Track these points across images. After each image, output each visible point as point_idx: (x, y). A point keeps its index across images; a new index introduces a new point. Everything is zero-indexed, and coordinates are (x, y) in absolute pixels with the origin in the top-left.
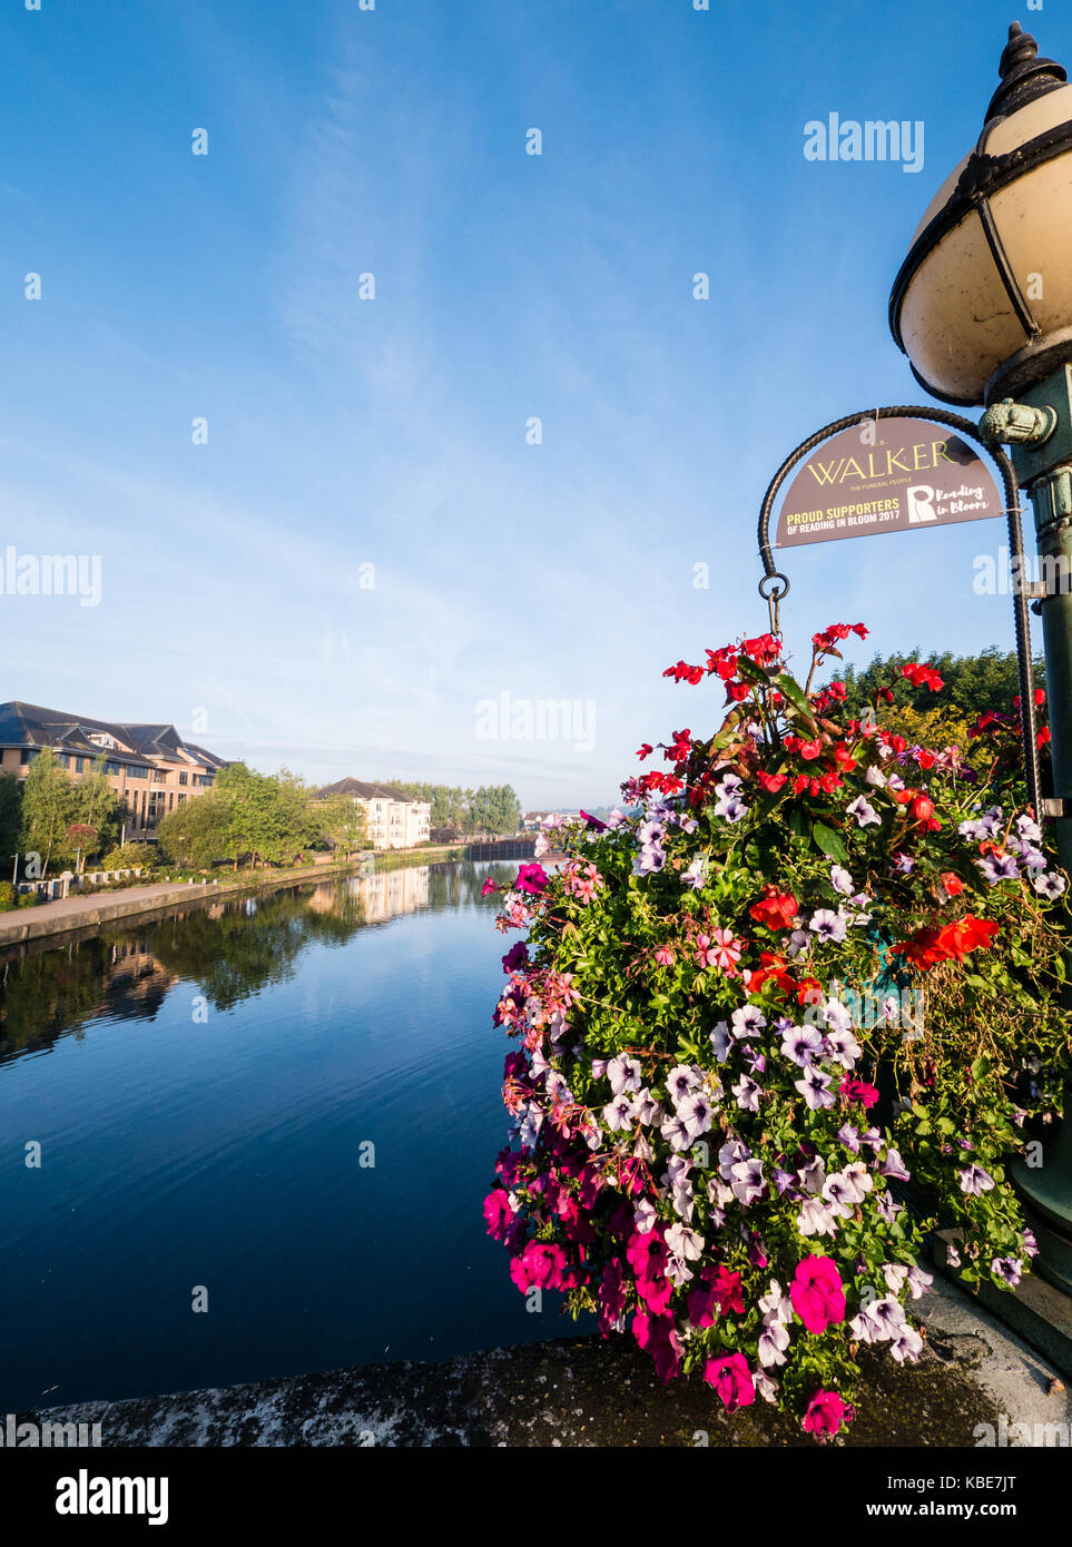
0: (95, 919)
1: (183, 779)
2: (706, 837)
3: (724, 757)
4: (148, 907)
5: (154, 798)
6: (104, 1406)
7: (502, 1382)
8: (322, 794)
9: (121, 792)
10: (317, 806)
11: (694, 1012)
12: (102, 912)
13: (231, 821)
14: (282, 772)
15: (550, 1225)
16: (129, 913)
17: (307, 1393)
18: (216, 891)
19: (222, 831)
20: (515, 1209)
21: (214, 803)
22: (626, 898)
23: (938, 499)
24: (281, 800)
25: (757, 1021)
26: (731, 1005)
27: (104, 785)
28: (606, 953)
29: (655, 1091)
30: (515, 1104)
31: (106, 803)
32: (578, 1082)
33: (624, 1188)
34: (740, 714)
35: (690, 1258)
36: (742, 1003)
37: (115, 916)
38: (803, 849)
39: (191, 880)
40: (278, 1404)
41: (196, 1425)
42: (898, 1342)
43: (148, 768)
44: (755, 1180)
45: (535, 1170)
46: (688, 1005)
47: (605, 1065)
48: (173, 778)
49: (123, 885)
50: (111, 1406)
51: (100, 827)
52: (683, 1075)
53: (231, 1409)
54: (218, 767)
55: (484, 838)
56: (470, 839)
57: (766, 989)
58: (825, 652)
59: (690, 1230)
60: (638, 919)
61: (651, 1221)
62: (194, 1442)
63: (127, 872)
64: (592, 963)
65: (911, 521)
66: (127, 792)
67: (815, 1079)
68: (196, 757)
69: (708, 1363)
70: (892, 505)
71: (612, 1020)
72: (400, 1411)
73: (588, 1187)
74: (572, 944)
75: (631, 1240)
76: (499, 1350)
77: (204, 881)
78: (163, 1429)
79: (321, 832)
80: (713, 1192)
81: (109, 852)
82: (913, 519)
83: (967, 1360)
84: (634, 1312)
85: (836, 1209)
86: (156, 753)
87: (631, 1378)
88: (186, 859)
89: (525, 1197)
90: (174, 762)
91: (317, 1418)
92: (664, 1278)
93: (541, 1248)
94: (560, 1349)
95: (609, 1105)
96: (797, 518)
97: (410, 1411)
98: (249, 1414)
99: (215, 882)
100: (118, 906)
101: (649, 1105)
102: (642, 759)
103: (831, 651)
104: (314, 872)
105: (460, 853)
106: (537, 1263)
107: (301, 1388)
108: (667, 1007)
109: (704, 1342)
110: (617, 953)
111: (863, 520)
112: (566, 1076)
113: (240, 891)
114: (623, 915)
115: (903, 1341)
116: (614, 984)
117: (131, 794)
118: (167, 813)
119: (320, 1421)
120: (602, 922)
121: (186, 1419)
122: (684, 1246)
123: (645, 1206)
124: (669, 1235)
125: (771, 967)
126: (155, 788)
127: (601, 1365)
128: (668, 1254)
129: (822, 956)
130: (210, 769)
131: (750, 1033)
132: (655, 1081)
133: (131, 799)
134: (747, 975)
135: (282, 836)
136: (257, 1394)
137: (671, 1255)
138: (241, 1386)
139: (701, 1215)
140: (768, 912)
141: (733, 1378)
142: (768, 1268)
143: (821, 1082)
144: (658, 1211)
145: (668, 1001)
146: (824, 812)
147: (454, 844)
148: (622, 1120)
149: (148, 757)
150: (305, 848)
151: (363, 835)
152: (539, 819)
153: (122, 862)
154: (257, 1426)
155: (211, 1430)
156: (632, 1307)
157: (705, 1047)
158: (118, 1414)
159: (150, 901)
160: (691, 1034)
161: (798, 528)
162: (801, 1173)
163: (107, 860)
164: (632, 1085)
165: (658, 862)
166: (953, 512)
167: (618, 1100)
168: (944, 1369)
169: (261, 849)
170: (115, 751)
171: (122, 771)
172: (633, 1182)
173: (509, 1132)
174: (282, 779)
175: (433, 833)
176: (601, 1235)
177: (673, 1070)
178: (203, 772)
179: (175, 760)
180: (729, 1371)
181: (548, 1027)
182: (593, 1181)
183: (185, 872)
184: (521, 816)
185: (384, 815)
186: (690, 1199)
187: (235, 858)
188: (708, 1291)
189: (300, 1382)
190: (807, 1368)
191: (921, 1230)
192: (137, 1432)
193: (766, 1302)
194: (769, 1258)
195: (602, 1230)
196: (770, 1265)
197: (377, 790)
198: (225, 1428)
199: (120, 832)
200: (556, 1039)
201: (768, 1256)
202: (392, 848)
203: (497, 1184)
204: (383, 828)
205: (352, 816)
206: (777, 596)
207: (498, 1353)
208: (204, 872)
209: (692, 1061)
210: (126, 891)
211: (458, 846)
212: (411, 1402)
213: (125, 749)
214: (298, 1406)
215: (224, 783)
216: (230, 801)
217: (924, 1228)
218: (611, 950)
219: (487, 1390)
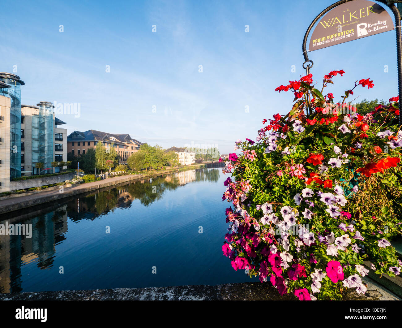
0: (114, 183)
1: (132, 148)
2: (288, 141)
3: (294, 117)
4: (126, 181)
5: (126, 153)
6: (129, 289)
7: (232, 292)
8: (167, 151)
9: (118, 152)
10: (166, 154)
11: (288, 192)
12: (116, 182)
13: (145, 158)
14: (157, 145)
15: (242, 253)
16: (122, 182)
17: (179, 290)
18: (142, 176)
19: (142, 161)
20: (231, 249)
21: (140, 154)
22: (263, 161)
23: (369, 27)
24: (157, 153)
25: (310, 193)
26: (301, 188)
27: (114, 150)
28: (258, 176)
29: (276, 214)
30: (232, 219)
31: (115, 155)
32: (251, 212)
33: (267, 242)
34: (299, 104)
35: (288, 261)
36: (304, 188)
37: (119, 183)
38: (320, 145)
39: (136, 174)
40: (172, 292)
41: (152, 295)
42: (358, 288)
43: (124, 145)
44: (311, 238)
45: (238, 238)
46: (286, 190)
47: (261, 206)
48: (130, 148)
49: (120, 175)
50: (130, 289)
51: (114, 161)
52: (285, 209)
53: (160, 292)
54: (141, 145)
55: (210, 162)
56: (206, 162)
57: (312, 184)
58: (327, 82)
59: (288, 253)
60: (268, 166)
61: (276, 251)
62: (152, 299)
63: (121, 172)
64: (254, 179)
65: (358, 36)
66: (119, 152)
67: (332, 209)
68: (136, 143)
69: (296, 290)
70: (351, 31)
71: (261, 195)
72: (204, 296)
73: (255, 241)
74: (248, 173)
75: (269, 256)
76: (229, 284)
77: (139, 174)
78: (144, 296)
79: (167, 161)
80: (296, 243)
81: (117, 167)
82: (359, 35)
83: (375, 297)
84: (271, 276)
85: (340, 248)
86: (125, 142)
87: (268, 294)
88: (134, 168)
89: (234, 246)
90: (130, 144)
91: (182, 296)
92: (280, 267)
93: (240, 259)
94: (247, 285)
95: (262, 217)
96: (316, 41)
97: (207, 297)
98: (165, 294)
99: (142, 174)
100: (120, 180)
101: (274, 218)
102: (264, 124)
103: (329, 81)
104: (166, 171)
105: (204, 166)
106: (239, 263)
107: (177, 289)
108: (279, 191)
109: (294, 285)
110: (261, 176)
111: (340, 38)
112: (247, 211)
113: (148, 177)
114: (263, 165)
115: (360, 288)
116: (261, 185)
117: (120, 152)
118: (129, 157)
119: (183, 297)
120: (256, 167)
121: (149, 294)
122: (286, 258)
123: (274, 246)
124: (281, 255)
125: (314, 177)
126: (126, 151)
127: (259, 290)
128: (281, 260)
129: (331, 173)
130: (139, 145)
131: (308, 196)
132: (277, 210)
133: (120, 153)
134: (307, 179)
135: (157, 162)
136: (166, 289)
137: (282, 260)
138: (162, 287)
139: (292, 249)
140: (314, 160)
141: (303, 295)
142: (317, 264)
143: (335, 209)
144: (278, 248)
145: (279, 189)
146: (327, 132)
147: (202, 164)
148: (267, 222)
149: (124, 143)
150: (163, 165)
151: (178, 162)
152: (225, 156)
153: (119, 169)
154: (167, 297)
155: (155, 297)
156: (270, 274)
157: (292, 201)
158: (132, 291)
159: (127, 179)
160: (287, 198)
161: (317, 44)
162: (326, 237)
163: (116, 169)
164: (269, 212)
165: (274, 148)
166: (374, 31)
167: (265, 216)
168: (367, 299)
169: (152, 166)
170: (116, 141)
171: (118, 146)
172: (269, 240)
173: (228, 229)
174: (157, 147)
175: (196, 161)
176: (259, 255)
177: (282, 208)
178: (137, 146)
179: (130, 143)
180: (302, 293)
181: (240, 197)
182: (257, 239)
183: (134, 172)
184: (220, 156)
185: (183, 156)
186: (288, 245)
187: (146, 168)
188: (295, 271)
189: (177, 288)
190: (325, 294)
191: (362, 258)
192: (137, 296)
193: (313, 275)
194: (317, 261)
195: (258, 254)
196: (318, 263)
197: (181, 150)
198: (159, 297)
199: (118, 162)
200: (243, 201)
201: (317, 260)
202: (186, 165)
203: (225, 242)
204: (183, 160)
205: (175, 157)
206: (309, 67)
207: (229, 285)
208: (139, 172)
209: (288, 205)
210: (121, 176)
211: (203, 164)
212: (207, 295)
213: (118, 141)
214: (177, 293)
215: (143, 148)
216: (144, 153)
217: (363, 257)
218: (259, 175)
219: (228, 293)
